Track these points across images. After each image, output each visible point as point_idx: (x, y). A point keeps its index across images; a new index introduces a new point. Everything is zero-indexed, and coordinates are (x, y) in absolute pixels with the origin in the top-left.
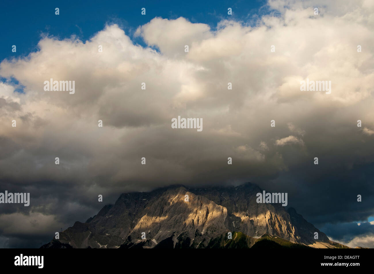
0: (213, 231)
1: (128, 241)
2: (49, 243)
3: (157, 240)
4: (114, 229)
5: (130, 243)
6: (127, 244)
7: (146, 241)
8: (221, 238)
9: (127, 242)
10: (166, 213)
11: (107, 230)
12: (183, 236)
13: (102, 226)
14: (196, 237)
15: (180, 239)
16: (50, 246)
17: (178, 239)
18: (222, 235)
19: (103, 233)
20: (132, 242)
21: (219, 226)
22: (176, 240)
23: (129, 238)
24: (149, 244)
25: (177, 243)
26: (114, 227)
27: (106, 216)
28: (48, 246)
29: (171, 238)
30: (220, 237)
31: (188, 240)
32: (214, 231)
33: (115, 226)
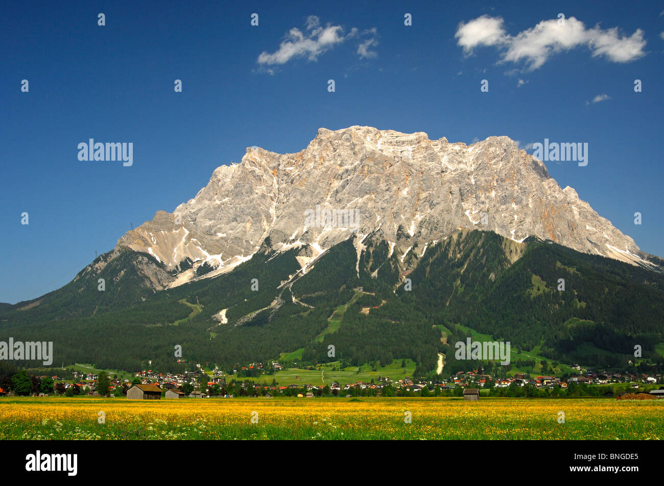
0: (432, 230)
1: (265, 247)
2: (112, 252)
3: (323, 245)
4: (234, 224)
5: (270, 250)
6: (264, 252)
7: (300, 247)
8: (450, 241)
9: (263, 249)
10: (336, 195)
11: (219, 226)
12: (373, 239)
13: (210, 219)
14: (398, 239)
15: (368, 242)
16: (114, 256)
17: (365, 242)
18: (450, 238)
19: (213, 231)
20: (274, 248)
21: (443, 220)
22: (360, 246)
23: (268, 241)
24: (306, 253)
25: (363, 251)
26: (233, 221)
27: (215, 200)
28: (111, 256)
29: (350, 241)
30: (448, 240)
31: (385, 245)
32: (435, 230)
33: (235, 220)
